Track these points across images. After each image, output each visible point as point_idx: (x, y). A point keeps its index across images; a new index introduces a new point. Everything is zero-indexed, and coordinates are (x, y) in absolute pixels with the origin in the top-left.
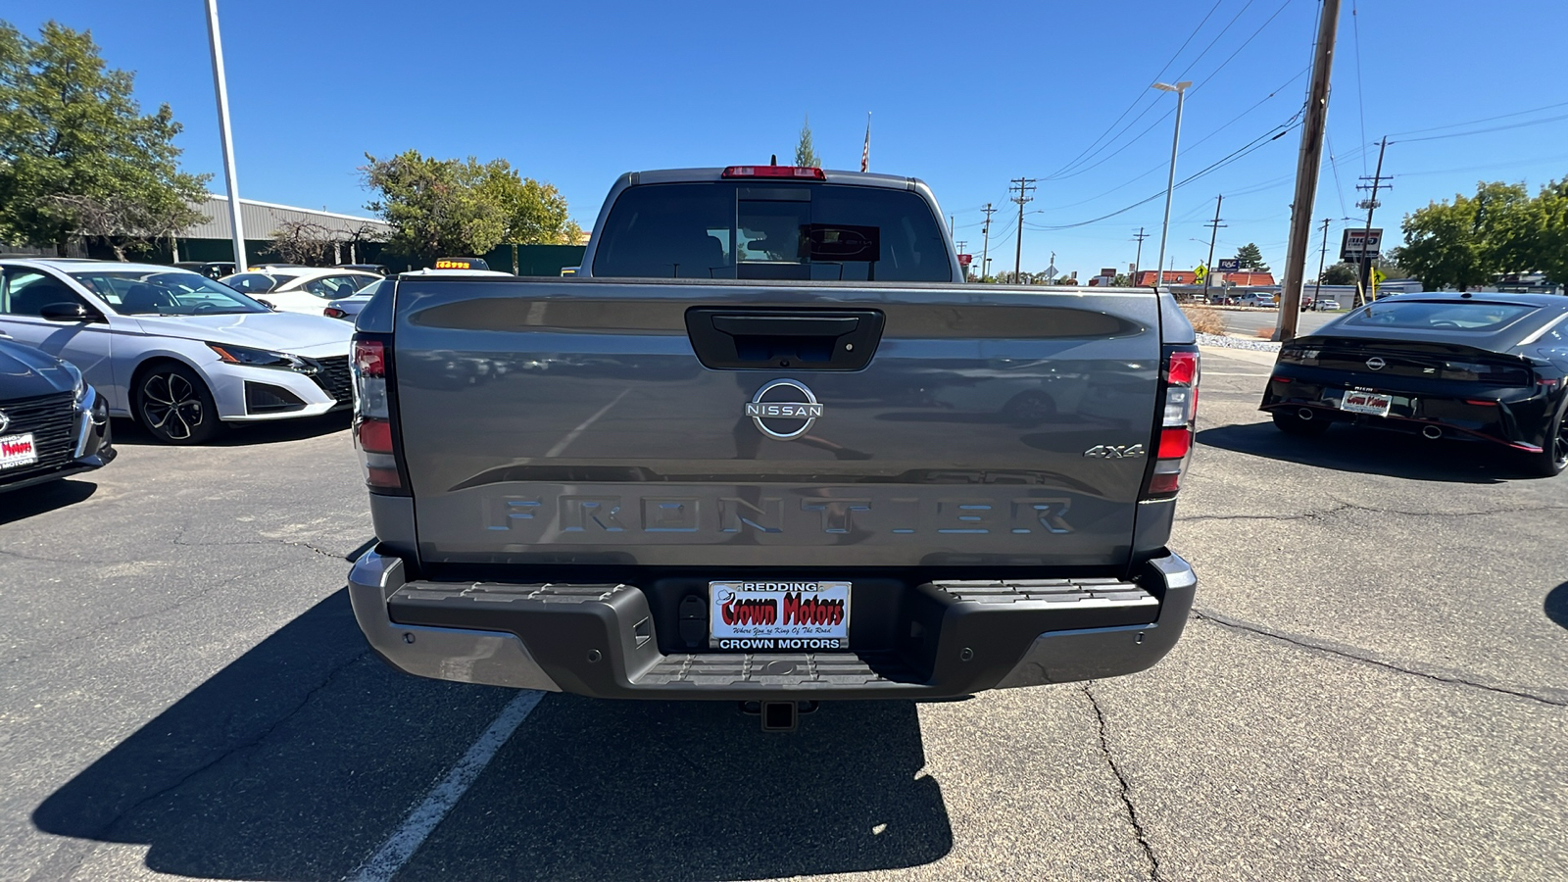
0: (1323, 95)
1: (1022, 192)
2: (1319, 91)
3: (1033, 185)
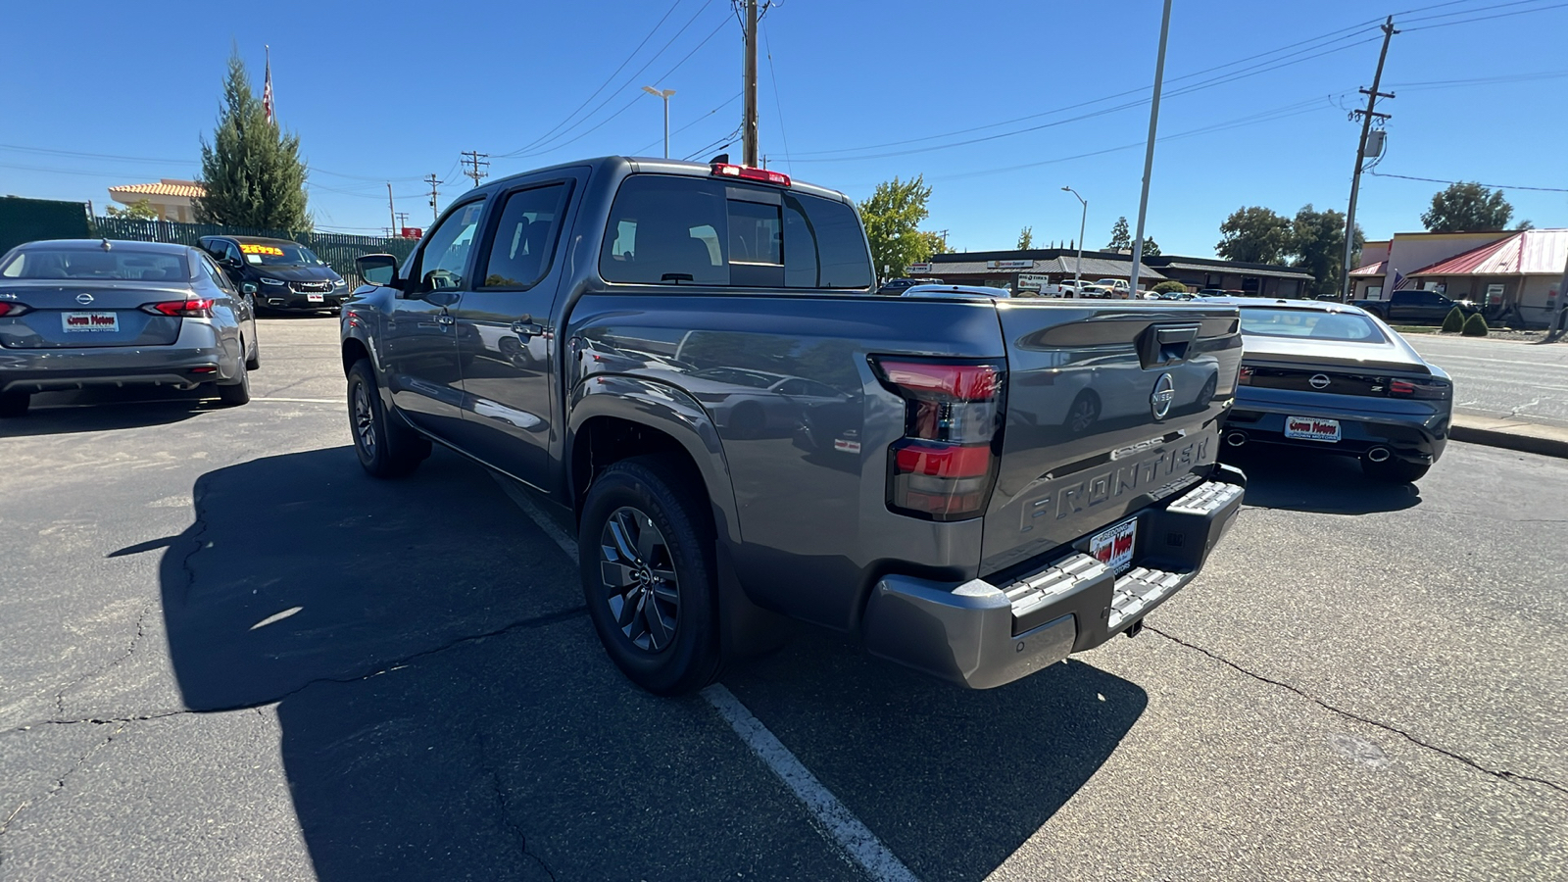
0: (754, 120)
1: (476, 167)
2: (751, 116)
3: (485, 160)
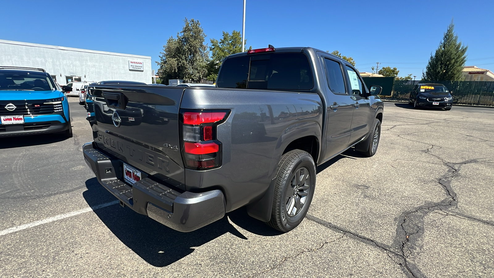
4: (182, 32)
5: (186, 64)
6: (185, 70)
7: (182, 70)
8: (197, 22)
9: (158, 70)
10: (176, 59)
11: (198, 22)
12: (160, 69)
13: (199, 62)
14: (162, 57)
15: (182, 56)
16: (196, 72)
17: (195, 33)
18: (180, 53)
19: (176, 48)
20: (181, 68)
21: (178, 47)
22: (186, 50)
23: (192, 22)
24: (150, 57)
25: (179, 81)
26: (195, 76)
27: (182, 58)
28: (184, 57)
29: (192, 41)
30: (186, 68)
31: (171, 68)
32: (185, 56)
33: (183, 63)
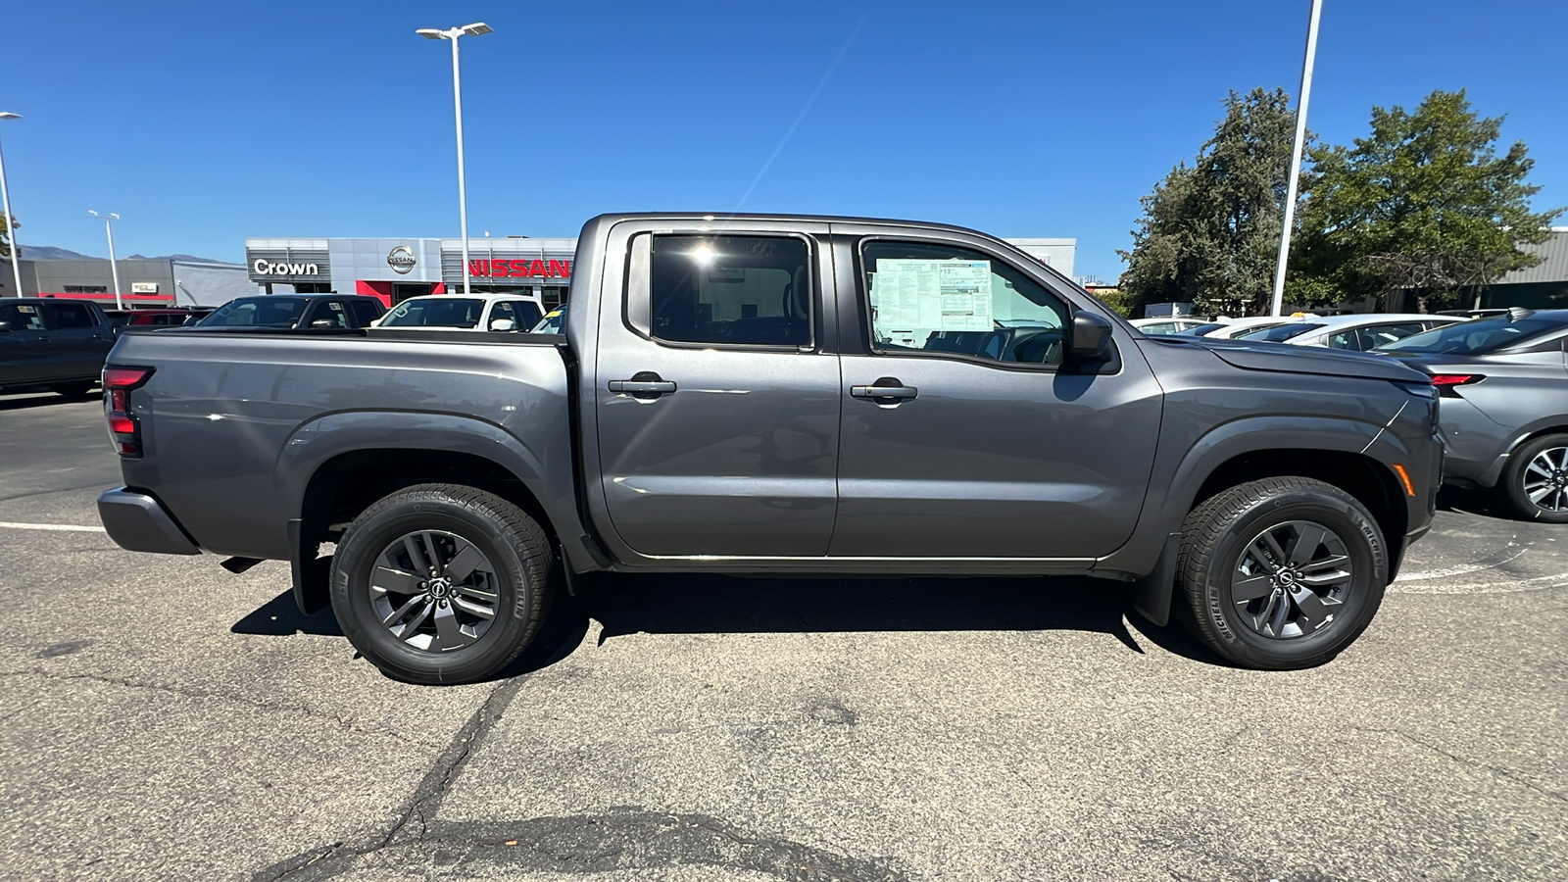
4: (1213, 142)
5: (1207, 249)
6: (1204, 272)
7: (1193, 272)
8: (1275, 95)
9: (1123, 275)
10: (1178, 235)
11: (1280, 94)
12: (1126, 274)
13: (1266, 236)
14: (1141, 235)
15: (1199, 224)
16: (1249, 272)
17: (1262, 134)
18: (1195, 214)
19: (1185, 200)
20: (1190, 266)
21: (1191, 196)
22: (1216, 199)
23: (1256, 99)
24: (1073, 241)
25: (1176, 310)
26: (1239, 288)
27: (1199, 230)
28: (1203, 226)
29: (1242, 168)
30: (1206, 264)
31: (1157, 267)
32: (1208, 221)
33: (1200, 249)
